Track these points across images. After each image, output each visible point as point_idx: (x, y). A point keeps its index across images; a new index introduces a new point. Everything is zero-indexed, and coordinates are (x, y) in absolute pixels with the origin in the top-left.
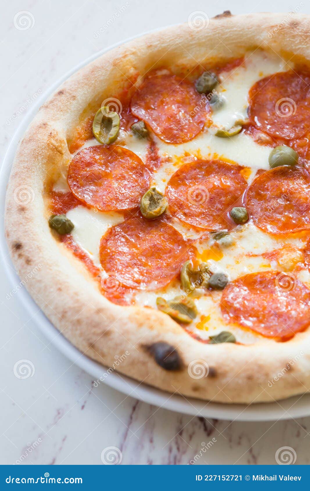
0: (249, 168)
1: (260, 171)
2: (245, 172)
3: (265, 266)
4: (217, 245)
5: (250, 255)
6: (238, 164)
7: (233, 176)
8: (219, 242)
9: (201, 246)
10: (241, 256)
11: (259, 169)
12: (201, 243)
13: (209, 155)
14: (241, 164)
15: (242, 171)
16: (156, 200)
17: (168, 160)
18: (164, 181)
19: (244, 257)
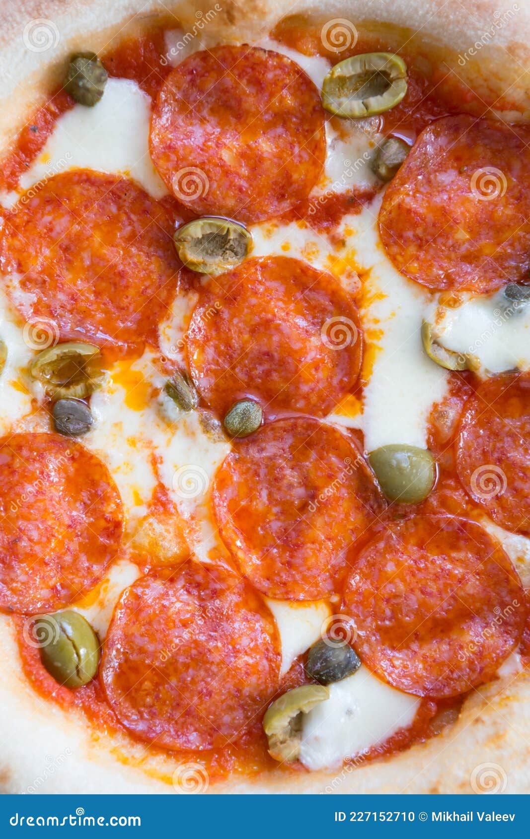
0: (362, 411)
1: (358, 434)
2: (353, 405)
3: (136, 495)
4: (155, 393)
5: (155, 461)
6: (366, 384)
7: (335, 382)
8: (163, 397)
9: (150, 364)
10: (149, 444)
11: (365, 431)
12: (155, 361)
13: (376, 321)
14: (366, 392)
15: (350, 397)
16: (228, 247)
17: (338, 243)
18: (285, 248)
19: (147, 452)
